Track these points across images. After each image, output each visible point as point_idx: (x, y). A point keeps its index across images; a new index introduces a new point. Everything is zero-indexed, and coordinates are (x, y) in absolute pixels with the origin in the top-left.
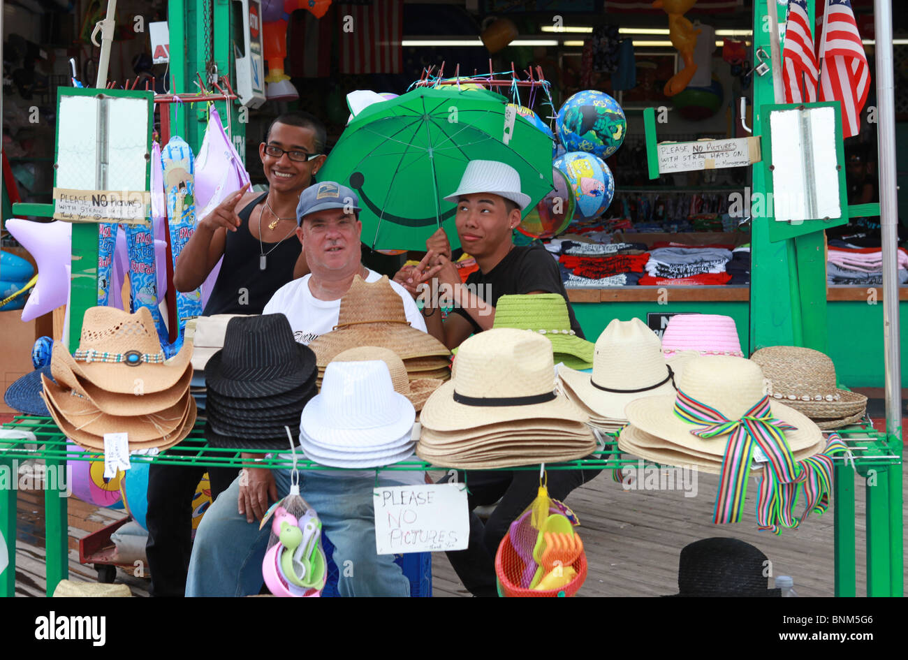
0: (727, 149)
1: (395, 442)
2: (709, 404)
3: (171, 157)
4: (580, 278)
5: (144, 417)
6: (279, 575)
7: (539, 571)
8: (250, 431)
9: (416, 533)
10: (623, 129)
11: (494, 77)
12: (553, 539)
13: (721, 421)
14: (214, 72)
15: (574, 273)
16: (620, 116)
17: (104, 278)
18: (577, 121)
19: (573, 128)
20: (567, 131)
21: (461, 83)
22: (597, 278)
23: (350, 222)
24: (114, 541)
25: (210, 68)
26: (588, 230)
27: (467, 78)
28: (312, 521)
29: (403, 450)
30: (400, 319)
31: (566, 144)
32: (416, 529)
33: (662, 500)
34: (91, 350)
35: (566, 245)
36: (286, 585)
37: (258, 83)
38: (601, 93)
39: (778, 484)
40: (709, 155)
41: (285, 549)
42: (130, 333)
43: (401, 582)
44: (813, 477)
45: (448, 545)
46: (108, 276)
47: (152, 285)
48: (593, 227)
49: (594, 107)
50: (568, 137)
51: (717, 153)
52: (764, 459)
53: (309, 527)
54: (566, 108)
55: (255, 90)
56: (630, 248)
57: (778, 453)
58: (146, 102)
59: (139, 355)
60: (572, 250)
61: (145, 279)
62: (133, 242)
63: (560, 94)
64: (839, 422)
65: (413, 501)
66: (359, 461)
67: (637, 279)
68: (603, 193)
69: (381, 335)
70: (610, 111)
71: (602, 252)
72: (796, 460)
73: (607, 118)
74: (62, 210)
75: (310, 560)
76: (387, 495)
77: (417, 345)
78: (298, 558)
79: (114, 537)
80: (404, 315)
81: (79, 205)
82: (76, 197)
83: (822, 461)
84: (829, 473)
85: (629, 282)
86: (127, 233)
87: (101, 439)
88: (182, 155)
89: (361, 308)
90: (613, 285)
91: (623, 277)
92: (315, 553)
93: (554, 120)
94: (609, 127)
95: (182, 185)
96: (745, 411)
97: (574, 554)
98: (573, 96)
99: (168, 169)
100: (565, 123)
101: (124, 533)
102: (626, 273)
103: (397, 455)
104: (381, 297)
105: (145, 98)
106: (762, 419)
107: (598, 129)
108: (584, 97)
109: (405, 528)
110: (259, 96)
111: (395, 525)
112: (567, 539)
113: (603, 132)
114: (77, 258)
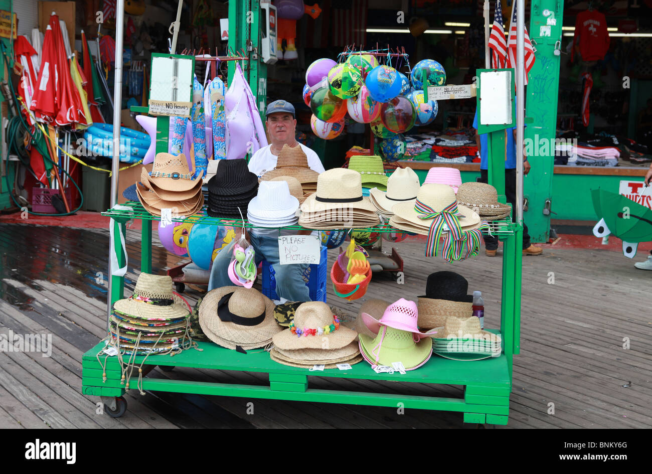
0: (461, 90)
1: (288, 217)
2: (427, 205)
3: (214, 87)
4: (442, 158)
5: (179, 202)
6: (234, 273)
7: (350, 276)
8: (226, 210)
9: (297, 255)
10: (444, 79)
11: (379, 52)
12: (356, 262)
13: (432, 212)
14: (250, 45)
15: (439, 155)
16: (443, 73)
17: (180, 144)
18: (420, 75)
19: (418, 78)
20: (416, 80)
21: (362, 54)
22: (451, 158)
23: (289, 120)
24: (183, 271)
25: (248, 43)
26: (456, 134)
27: (366, 52)
28: (250, 250)
29: (294, 220)
30: (304, 165)
31: (415, 86)
32: (297, 254)
33: (462, 269)
34: (158, 172)
35: (438, 141)
36: (237, 278)
37: (273, 52)
38: (433, 61)
39: (453, 241)
40: (452, 92)
41: (238, 262)
42: (175, 165)
43: (305, 288)
44: (471, 238)
45: (311, 261)
46: (182, 144)
47: (204, 149)
48: (459, 132)
49: (429, 68)
50: (416, 83)
51: (455, 91)
52: (448, 229)
53: (249, 253)
54: (415, 68)
55: (271, 55)
56: (471, 143)
57: (454, 227)
58: (191, 61)
59: (178, 174)
60: (440, 143)
61: (200, 146)
62: (195, 128)
63: (455, 60)
64: (494, 217)
65: (296, 242)
66: (271, 224)
67: (472, 159)
68: (431, 112)
69: (294, 172)
70: (437, 70)
71: (456, 145)
72: (463, 231)
73: (436, 74)
74: (152, 110)
75: (249, 267)
76: (284, 239)
77: (310, 177)
78: (243, 266)
79: (184, 270)
80: (307, 163)
81: (160, 108)
82: (158, 104)
83: (476, 232)
84: (479, 237)
85: (467, 161)
86: (193, 123)
87: (160, 210)
88: (219, 86)
89: (286, 159)
90: (458, 162)
91: (465, 158)
92: (251, 265)
93: (410, 74)
94: (436, 78)
95: (218, 101)
96: (444, 208)
97: (366, 270)
98: (419, 62)
99: (212, 93)
100: (414, 75)
101: (188, 268)
102: (466, 156)
103: (289, 223)
104: (295, 155)
105: (191, 59)
106: (450, 212)
107: (430, 79)
108: (424, 63)
109: (292, 253)
110: (274, 58)
111: (288, 252)
112: (363, 263)
113: (433, 81)
114: (159, 132)
